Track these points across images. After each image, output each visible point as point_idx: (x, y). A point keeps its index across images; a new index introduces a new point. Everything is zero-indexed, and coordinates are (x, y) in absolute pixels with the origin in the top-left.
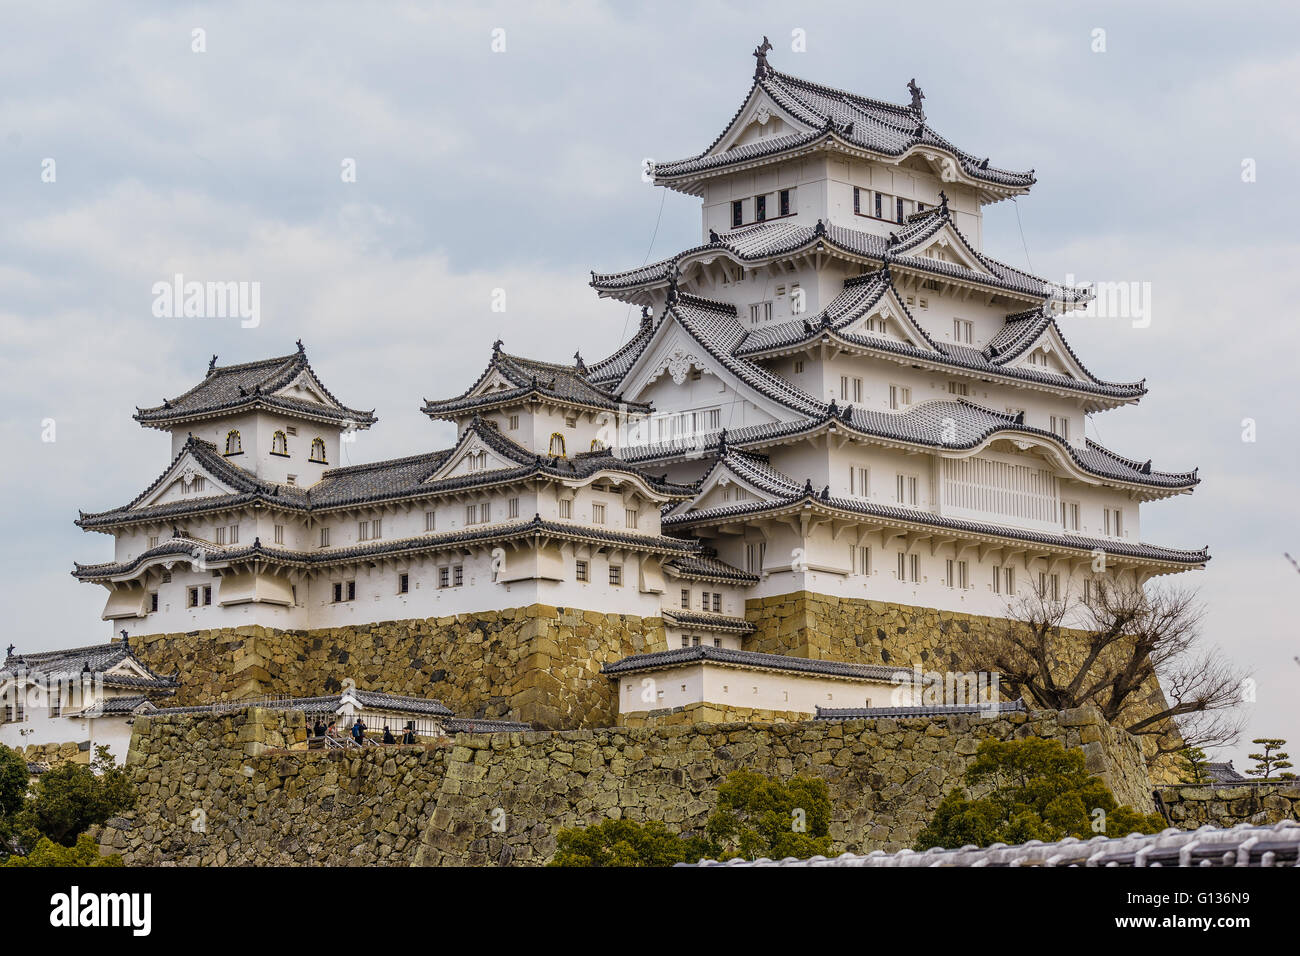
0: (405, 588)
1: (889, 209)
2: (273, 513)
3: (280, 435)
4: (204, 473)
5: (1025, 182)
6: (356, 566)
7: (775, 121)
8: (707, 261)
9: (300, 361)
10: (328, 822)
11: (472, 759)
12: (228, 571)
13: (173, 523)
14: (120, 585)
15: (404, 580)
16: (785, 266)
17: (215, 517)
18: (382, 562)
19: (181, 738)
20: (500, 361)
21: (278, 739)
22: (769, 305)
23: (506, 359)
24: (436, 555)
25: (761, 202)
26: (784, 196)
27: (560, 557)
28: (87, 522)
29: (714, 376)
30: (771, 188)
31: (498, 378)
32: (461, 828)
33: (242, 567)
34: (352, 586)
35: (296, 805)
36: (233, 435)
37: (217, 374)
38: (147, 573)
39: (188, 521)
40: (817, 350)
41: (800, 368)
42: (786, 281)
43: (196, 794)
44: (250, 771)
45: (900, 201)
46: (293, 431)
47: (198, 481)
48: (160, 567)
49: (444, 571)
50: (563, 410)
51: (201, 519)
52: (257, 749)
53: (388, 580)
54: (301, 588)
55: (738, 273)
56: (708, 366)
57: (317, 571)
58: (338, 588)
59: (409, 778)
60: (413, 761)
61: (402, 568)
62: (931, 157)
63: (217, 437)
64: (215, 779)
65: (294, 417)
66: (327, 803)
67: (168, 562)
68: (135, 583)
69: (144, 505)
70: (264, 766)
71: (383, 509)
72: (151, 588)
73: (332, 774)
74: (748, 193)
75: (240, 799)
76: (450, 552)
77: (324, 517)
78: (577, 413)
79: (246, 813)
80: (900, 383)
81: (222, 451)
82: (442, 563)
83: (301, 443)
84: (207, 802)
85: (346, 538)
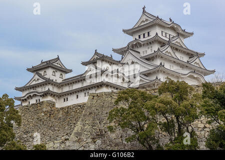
0: (77, 98)
1: (168, 36)
2: (52, 84)
3: (54, 72)
4: (39, 78)
5: (192, 34)
6: (68, 94)
7: (147, 20)
8: (135, 43)
9: (58, 59)
10: (60, 123)
11: (93, 98)
12: (43, 95)
13: (33, 88)
14: (23, 100)
15: (77, 96)
16: (150, 43)
17: (41, 85)
18: (73, 93)
19: (28, 109)
20: (96, 53)
21: (49, 108)
22: (146, 51)
23: (97, 53)
24: (84, 90)
25: (144, 35)
26: (149, 33)
27: (108, 89)
28: (17, 89)
29: (137, 63)
30: (146, 32)
31: (96, 56)
32: (90, 113)
33: (46, 94)
34: (67, 99)
35: (53, 120)
36: (45, 72)
37: (42, 63)
38: (28, 97)
39: (36, 87)
40: (156, 56)
41: (153, 60)
42: (150, 46)
43: (31, 120)
44: (43, 114)
45: (170, 35)
46: (56, 71)
47: (38, 79)
48: (30, 96)
49: (85, 93)
50: (109, 62)
51: (38, 86)
52: (44, 110)
53: (74, 96)
54: (57, 100)
55: (141, 46)
56: (135, 60)
57: (61, 96)
58: (65, 99)
59: (78, 111)
60: (79, 107)
61: (77, 94)
62: (175, 26)
63: (42, 72)
64: (36, 117)
65: (57, 69)
66: (60, 119)
67: (32, 95)
68: (26, 100)
69: (28, 85)
70: (46, 113)
71: (73, 83)
72: (29, 100)
73: (61, 112)
74: (141, 34)
75: (40, 120)
76: (87, 89)
77: (62, 86)
78: (111, 63)
79: (42, 123)
80: (171, 65)
81: (43, 75)
82: (85, 92)
83: (58, 74)
84: (34, 122)
85: (66, 89)
